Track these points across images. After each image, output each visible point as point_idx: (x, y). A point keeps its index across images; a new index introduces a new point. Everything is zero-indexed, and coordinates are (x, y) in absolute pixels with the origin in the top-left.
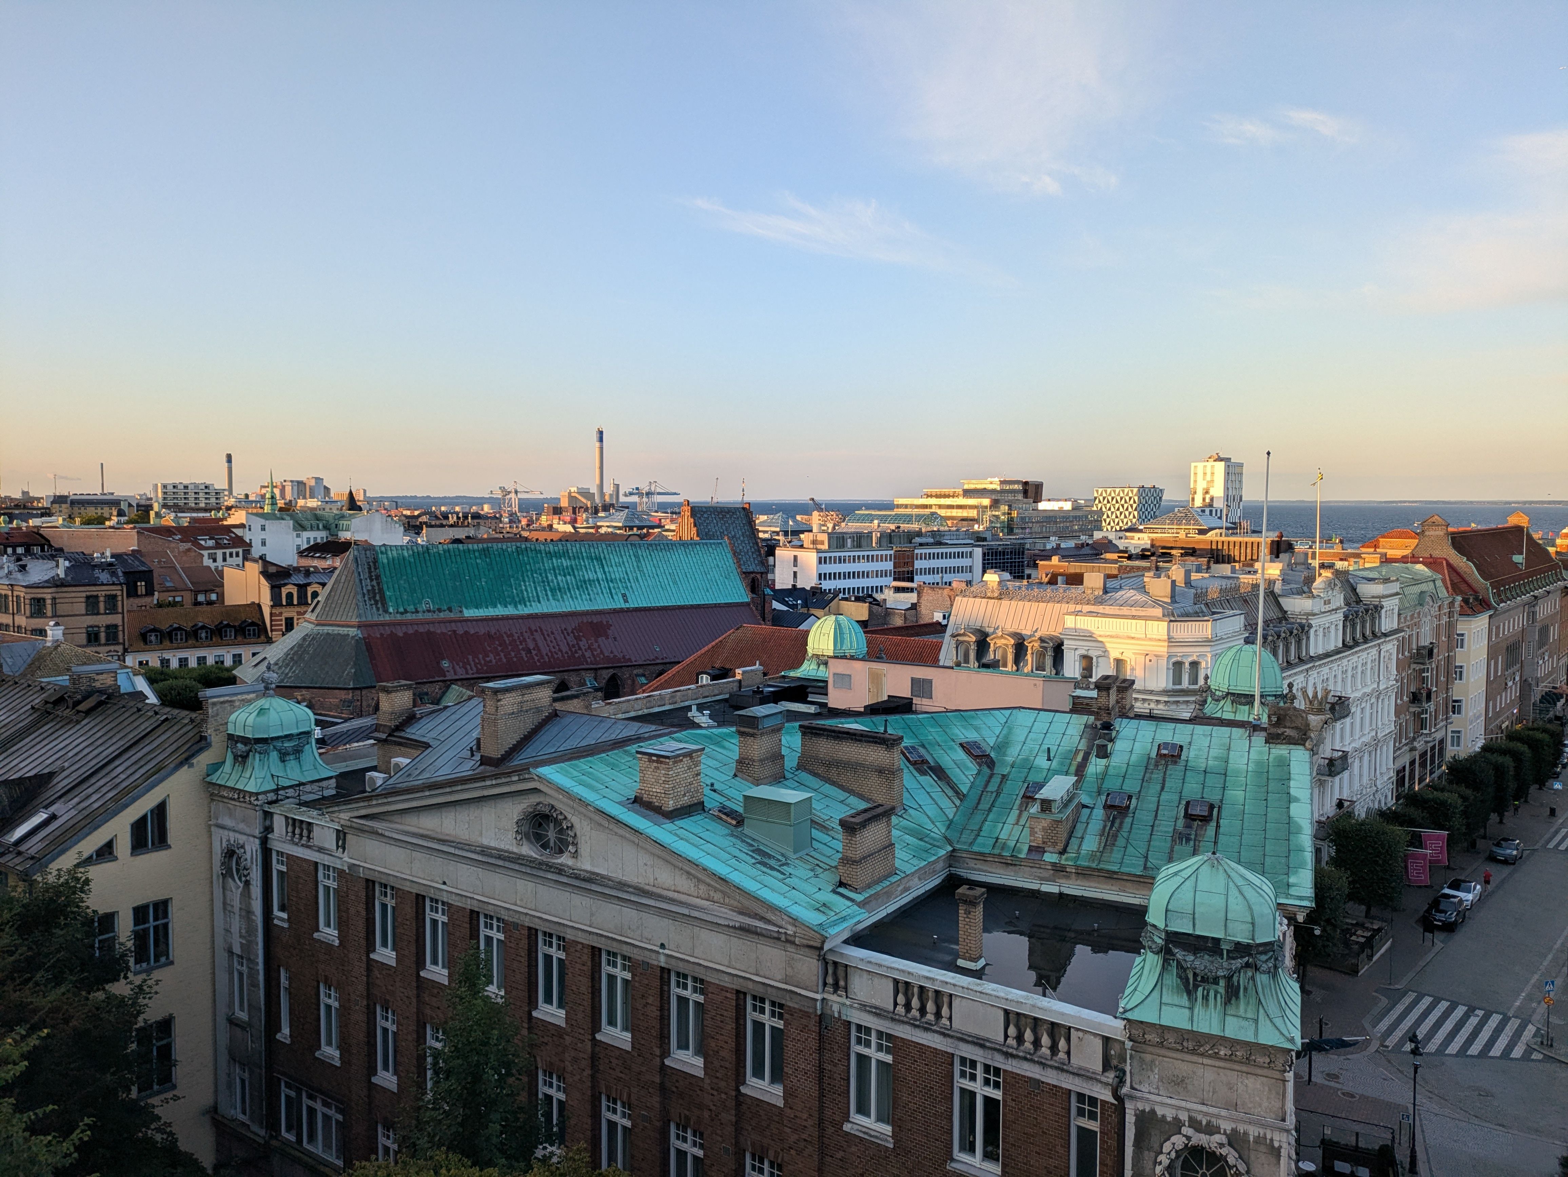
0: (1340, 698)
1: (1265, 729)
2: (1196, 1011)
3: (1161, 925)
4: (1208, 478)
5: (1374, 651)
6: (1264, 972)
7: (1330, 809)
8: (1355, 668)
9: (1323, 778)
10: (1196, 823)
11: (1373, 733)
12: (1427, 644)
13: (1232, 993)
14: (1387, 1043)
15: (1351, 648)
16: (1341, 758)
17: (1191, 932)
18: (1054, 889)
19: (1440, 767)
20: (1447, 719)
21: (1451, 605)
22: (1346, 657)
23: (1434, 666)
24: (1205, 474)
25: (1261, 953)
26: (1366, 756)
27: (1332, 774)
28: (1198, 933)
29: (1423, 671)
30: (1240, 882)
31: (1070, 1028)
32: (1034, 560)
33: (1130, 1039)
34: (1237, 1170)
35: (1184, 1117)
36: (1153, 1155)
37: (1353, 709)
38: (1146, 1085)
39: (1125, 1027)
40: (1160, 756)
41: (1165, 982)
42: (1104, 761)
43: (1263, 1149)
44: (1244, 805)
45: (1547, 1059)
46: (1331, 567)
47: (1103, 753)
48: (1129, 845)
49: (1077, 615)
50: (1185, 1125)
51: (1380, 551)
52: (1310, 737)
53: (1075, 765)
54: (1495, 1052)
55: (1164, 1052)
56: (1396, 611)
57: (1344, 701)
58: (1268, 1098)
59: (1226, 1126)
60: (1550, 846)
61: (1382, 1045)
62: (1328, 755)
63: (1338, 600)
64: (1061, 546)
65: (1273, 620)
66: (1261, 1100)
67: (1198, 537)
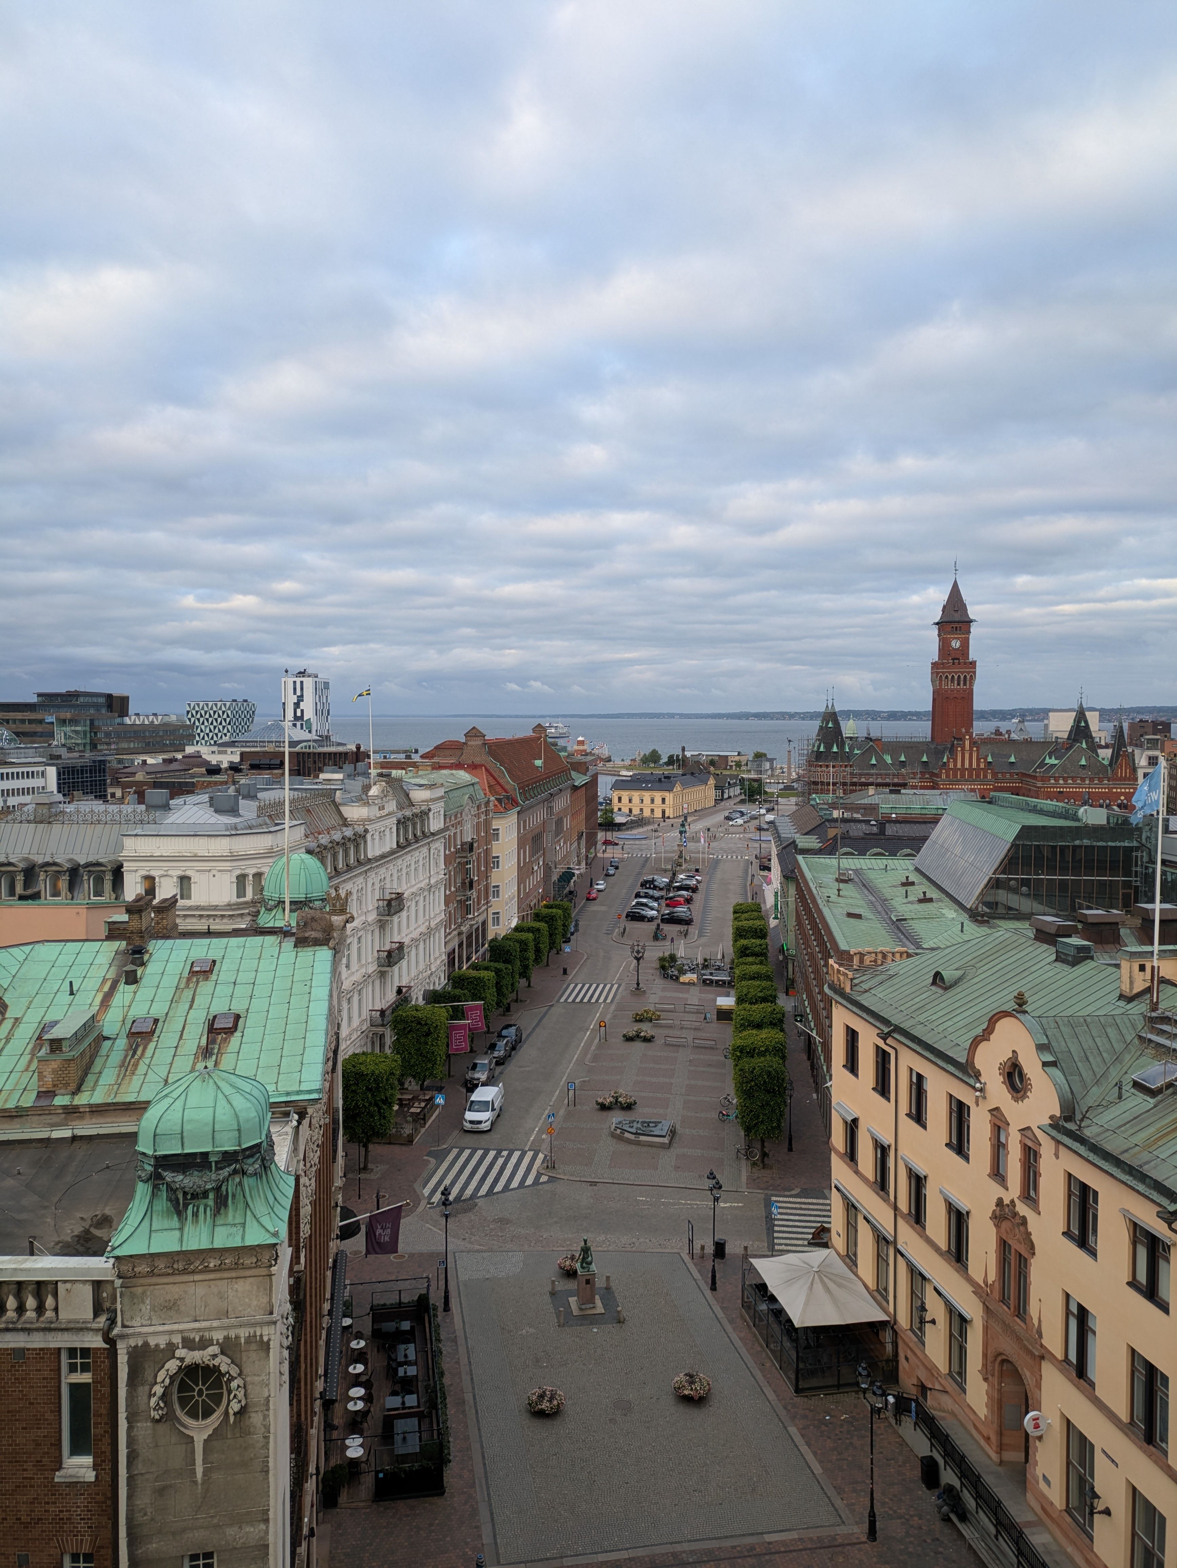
0: (398, 894)
1: (293, 934)
2: (186, 1230)
3: (150, 1152)
4: (299, 693)
5: (425, 850)
6: (251, 1175)
7: (391, 997)
8: (408, 866)
9: (384, 969)
10: (220, 1037)
11: (427, 924)
12: (469, 840)
13: (222, 1202)
14: (432, 1201)
15: (404, 848)
16: (398, 949)
17: (179, 1152)
18: (67, 1134)
19: (483, 945)
20: (487, 903)
21: (488, 802)
22: (401, 856)
23: (475, 858)
24: (295, 689)
25: (248, 1157)
26: (422, 944)
27: (391, 965)
28: (186, 1151)
29: (467, 863)
30: (228, 1090)
31: (57, 1282)
32: (117, 778)
33: (119, 1277)
34: (230, 1375)
35: (177, 1339)
36: (147, 1388)
37: (407, 904)
38: (138, 1319)
39: (114, 1265)
40: (192, 973)
41: (154, 1208)
42: (133, 987)
43: (254, 1347)
44: (268, 1011)
45: (552, 1179)
46: (389, 775)
47: (132, 979)
48: (150, 1070)
49: (136, 835)
50: (178, 1348)
51: (435, 760)
52: (333, 937)
53: (100, 996)
54: (515, 1184)
55: (154, 1280)
56: (442, 813)
57: (399, 896)
58: (257, 1296)
59: (218, 1336)
60: (562, 1000)
61: (430, 1204)
62: (387, 948)
63: (391, 806)
64: (148, 762)
65: (334, 828)
66: (250, 1300)
67: (288, 749)
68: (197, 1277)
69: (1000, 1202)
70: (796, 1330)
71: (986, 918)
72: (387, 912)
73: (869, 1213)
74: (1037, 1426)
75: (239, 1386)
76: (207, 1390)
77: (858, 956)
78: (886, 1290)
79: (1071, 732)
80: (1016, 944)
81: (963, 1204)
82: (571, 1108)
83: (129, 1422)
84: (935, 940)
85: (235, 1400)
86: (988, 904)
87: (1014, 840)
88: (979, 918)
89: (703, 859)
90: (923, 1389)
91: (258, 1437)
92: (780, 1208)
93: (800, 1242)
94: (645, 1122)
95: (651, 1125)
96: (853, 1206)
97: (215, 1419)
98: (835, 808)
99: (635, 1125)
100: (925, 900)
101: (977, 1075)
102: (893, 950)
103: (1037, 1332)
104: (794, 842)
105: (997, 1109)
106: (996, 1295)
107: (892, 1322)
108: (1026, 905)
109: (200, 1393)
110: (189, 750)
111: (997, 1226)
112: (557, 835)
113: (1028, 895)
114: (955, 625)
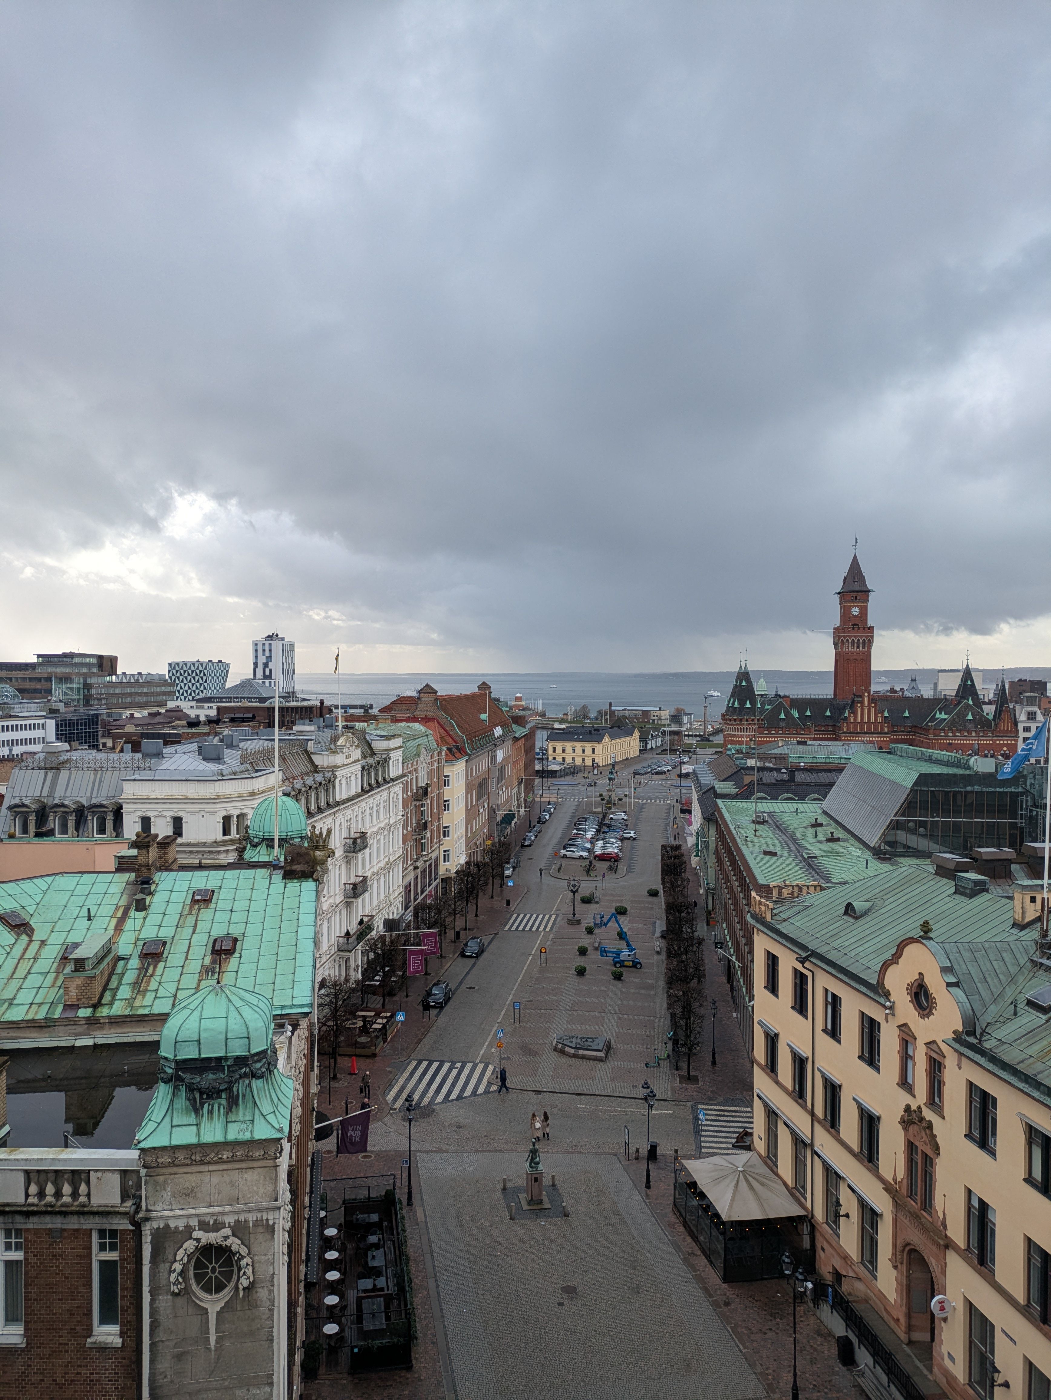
0: (362, 833)
1: (281, 867)
2: (202, 1125)
3: (171, 1056)
4: (267, 654)
5: (385, 794)
6: (259, 1078)
7: (354, 925)
8: (371, 808)
9: (349, 900)
10: (221, 957)
11: (387, 859)
12: (423, 785)
13: (233, 1102)
14: (395, 1107)
15: (368, 792)
16: (362, 881)
17: (197, 1056)
18: (89, 1042)
19: (436, 879)
20: (439, 841)
21: (440, 752)
22: (364, 799)
23: (428, 801)
24: (264, 651)
25: (256, 1062)
26: (382, 877)
27: (355, 896)
28: (203, 1056)
29: (422, 806)
30: (238, 1003)
31: (89, 1171)
32: (108, 730)
33: (144, 1167)
34: (240, 1254)
35: (194, 1222)
36: (167, 1265)
37: (370, 842)
38: (160, 1204)
39: (139, 1156)
40: (194, 902)
41: (175, 1106)
42: (142, 914)
43: (261, 1229)
44: (262, 935)
46: (352, 728)
47: (141, 906)
48: (160, 987)
49: (134, 780)
50: (195, 1230)
51: (392, 713)
52: (317, 870)
53: (114, 921)
54: (468, 1093)
55: (175, 1170)
56: (400, 761)
57: (364, 834)
58: (264, 1185)
59: (230, 1220)
60: (506, 929)
61: (393, 1109)
62: (353, 881)
63: (357, 754)
64: (135, 716)
65: (307, 774)
66: (258, 1188)
67: (258, 704)
68: (212, 1168)
69: (908, 1109)
70: (724, 1223)
71: (887, 856)
72: (352, 850)
73: (789, 1120)
74: (942, 1309)
75: (248, 1264)
76: (219, 1267)
77: (777, 889)
78: (804, 1187)
79: (958, 690)
80: (919, 879)
81: (875, 1109)
82: (517, 1024)
83: (151, 1295)
84: (843, 876)
85: (245, 1277)
86: (890, 844)
87: (913, 786)
88: (882, 856)
89: (630, 803)
90: (838, 1276)
91: (263, 1310)
92: (707, 1115)
93: (724, 1146)
94: (583, 1038)
95: (589, 1040)
96: (774, 1112)
97: (226, 1294)
98: (749, 758)
99: (574, 1040)
100: (833, 839)
101: (887, 994)
102: (807, 884)
103: (942, 1224)
104: (713, 788)
105: (905, 1025)
106: (904, 1191)
107: (810, 1216)
108: (923, 844)
109: (214, 1270)
110: (171, 705)
111: (906, 1129)
112: (500, 781)
113: (925, 836)
114: (855, 594)
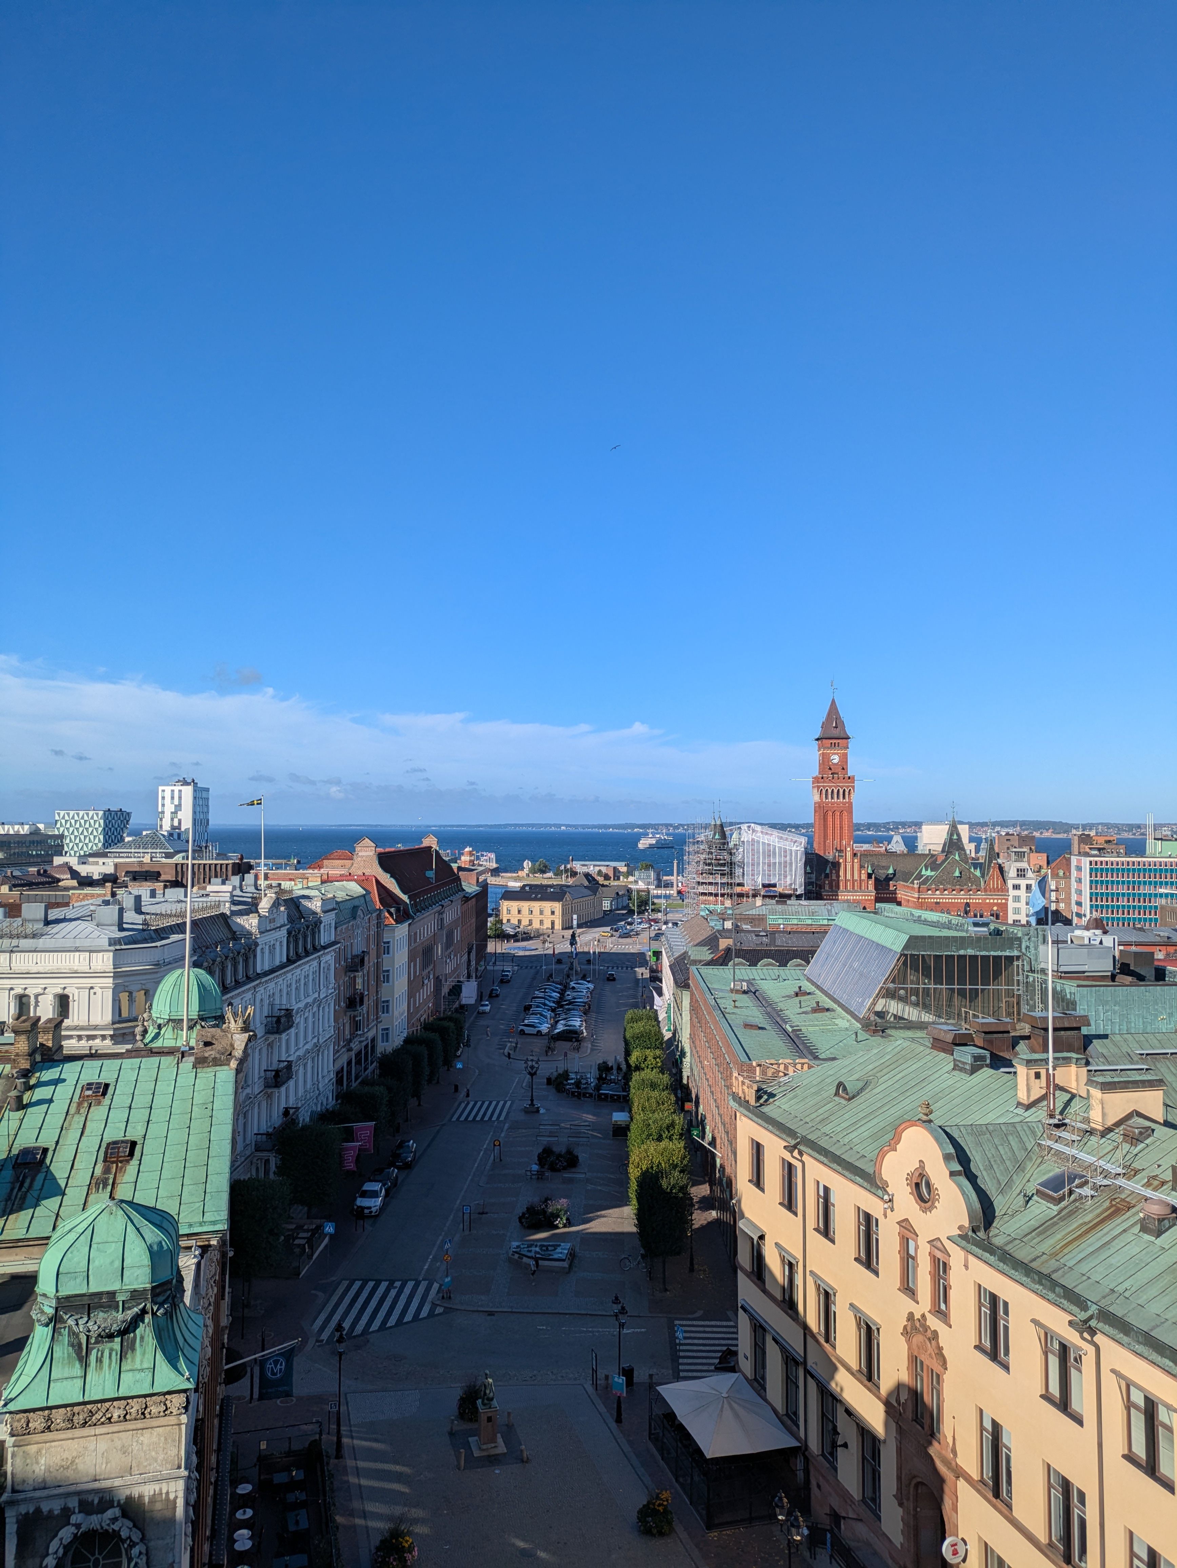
0: (287, 1010)
1: (192, 1054)
2: (89, 1377)
3: (52, 1292)
4: (176, 802)
5: (315, 963)
6: (161, 1315)
7: (277, 1119)
8: (298, 981)
9: (270, 1091)
10: (115, 1165)
11: (316, 1040)
12: (359, 953)
13: (128, 1348)
14: (322, 1338)
15: (294, 962)
16: (285, 1067)
17: (84, 1291)
19: (372, 1063)
20: (377, 1018)
21: (379, 915)
22: (290, 970)
23: (365, 972)
24: (172, 798)
25: (158, 1295)
26: (309, 1062)
27: (278, 1085)
28: (92, 1290)
29: (356, 977)
33: (12, 1434)
34: (131, 1541)
35: (73, 1503)
36: (37, 1560)
37: (297, 1019)
38: (31, 1482)
39: (6, 1421)
40: (84, 1097)
41: (55, 1354)
42: (19, 1114)
43: (158, 1506)
44: (166, 1136)
45: (448, 1310)
46: (277, 887)
47: (17, 1105)
48: (39, 1204)
49: (12, 951)
50: (74, 1513)
51: (324, 870)
52: (235, 1056)
54: (408, 1317)
55: (51, 1436)
56: (333, 925)
57: (289, 1013)
58: (164, 1449)
59: (120, 1496)
60: (454, 1119)
61: (317, 1341)
62: (274, 1067)
63: (282, 918)
64: (14, 874)
65: (222, 942)
66: (157, 1453)
67: (164, 860)
68: (99, 1430)
69: (911, 1317)
70: (708, 1461)
71: (879, 1029)
72: (275, 1029)
73: (778, 1334)
74: (955, 1553)
75: (140, 1553)
76: (104, 1559)
77: (760, 1067)
78: (795, 1414)
79: (945, 845)
80: (915, 1053)
81: (873, 1319)
82: (467, 1232)
84: (832, 1050)
86: (880, 1014)
87: (902, 950)
88: (872, 1029)
89: (594, 970)
90: (837, 1518)
92: (686, 1332)
93: (705, 1368)
94: (544, 1246)
95: (550, 1248)
96: (761, 1326)
98: (724, 919)
99: (533, 1249)
100: (819, 1009)
101: (885, 1185)
102: (793, 1062)
103: (952, 1451)
104: (686, 953)
105: (906, 1221)
106: (909, 1414)
107: (803, 1448)
108: (915, 1014)
109: (96, 1563)
110: (59, 861)
111: (908, 1341)
112: (447, 948)
113: (917, 1005)
114: (833, 741)
